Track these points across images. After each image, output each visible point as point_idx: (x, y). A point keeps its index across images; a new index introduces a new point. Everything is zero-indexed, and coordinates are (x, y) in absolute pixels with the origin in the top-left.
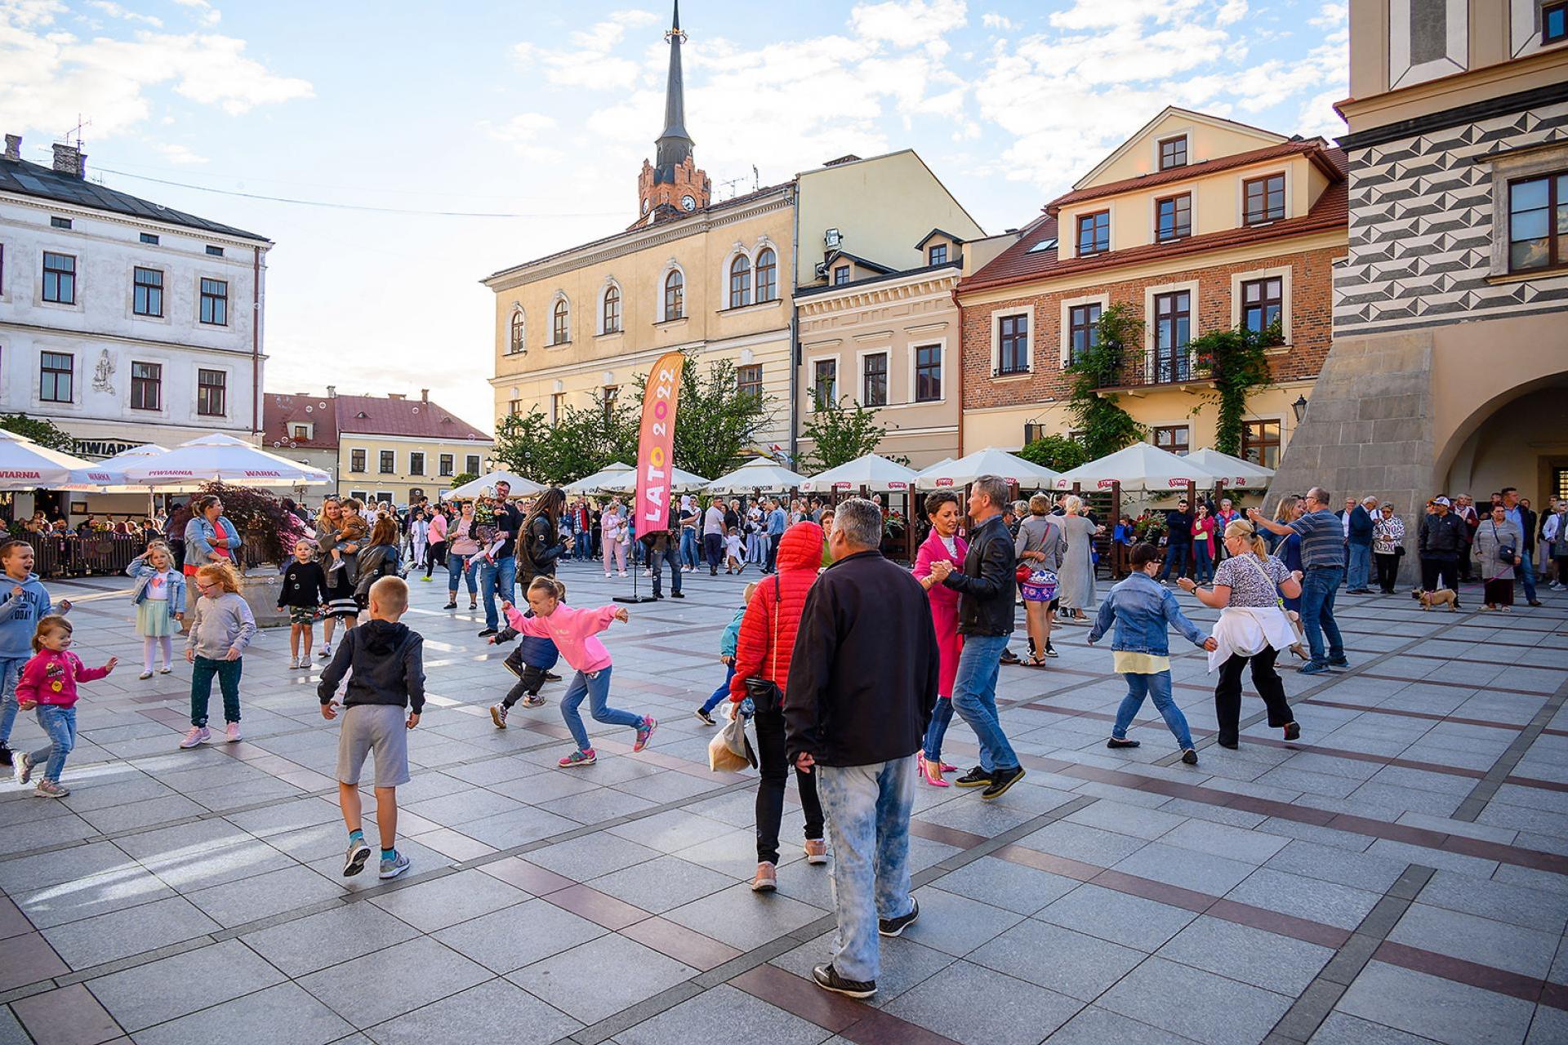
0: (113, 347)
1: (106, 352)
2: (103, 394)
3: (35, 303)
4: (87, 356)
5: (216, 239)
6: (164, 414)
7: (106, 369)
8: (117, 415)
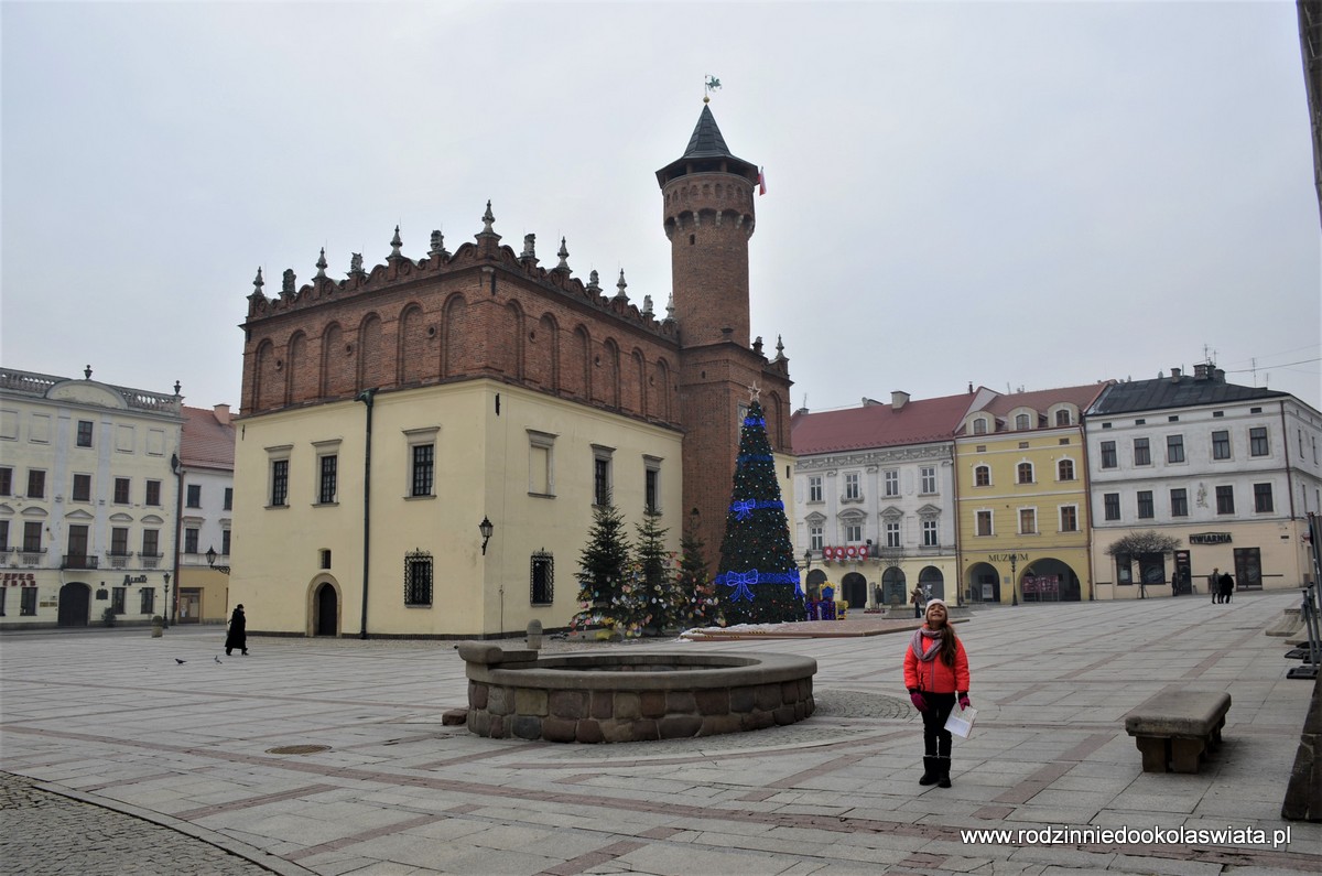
0: (1204, 481)
1: (1201, 485)
2: (1203, 508)
3: (1166, 465)
4: (1192, 489)
5: (1254, 403)
6: (1236, 515)
7: (1203, 494)
8: (1210, 519)
